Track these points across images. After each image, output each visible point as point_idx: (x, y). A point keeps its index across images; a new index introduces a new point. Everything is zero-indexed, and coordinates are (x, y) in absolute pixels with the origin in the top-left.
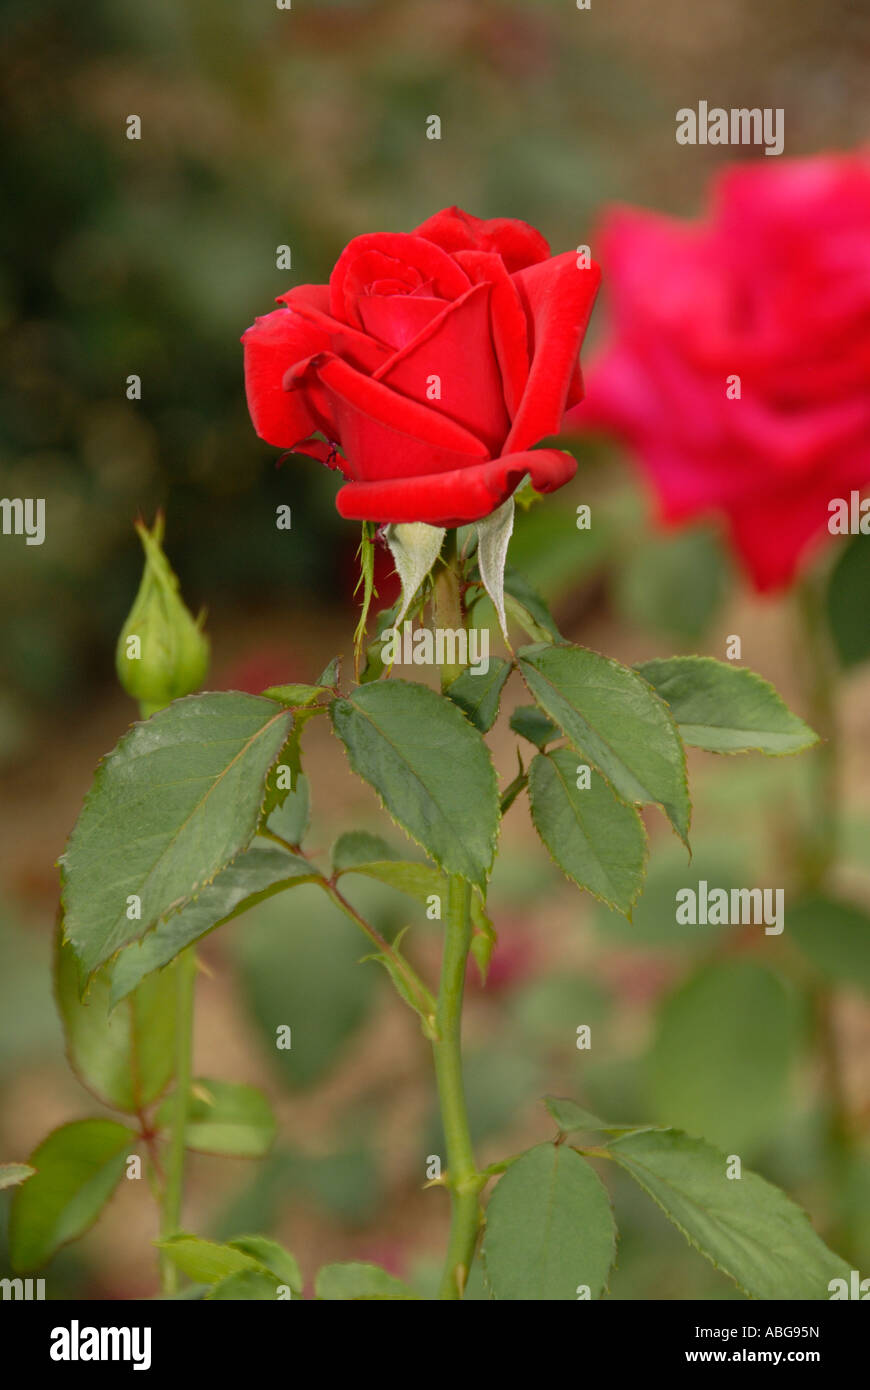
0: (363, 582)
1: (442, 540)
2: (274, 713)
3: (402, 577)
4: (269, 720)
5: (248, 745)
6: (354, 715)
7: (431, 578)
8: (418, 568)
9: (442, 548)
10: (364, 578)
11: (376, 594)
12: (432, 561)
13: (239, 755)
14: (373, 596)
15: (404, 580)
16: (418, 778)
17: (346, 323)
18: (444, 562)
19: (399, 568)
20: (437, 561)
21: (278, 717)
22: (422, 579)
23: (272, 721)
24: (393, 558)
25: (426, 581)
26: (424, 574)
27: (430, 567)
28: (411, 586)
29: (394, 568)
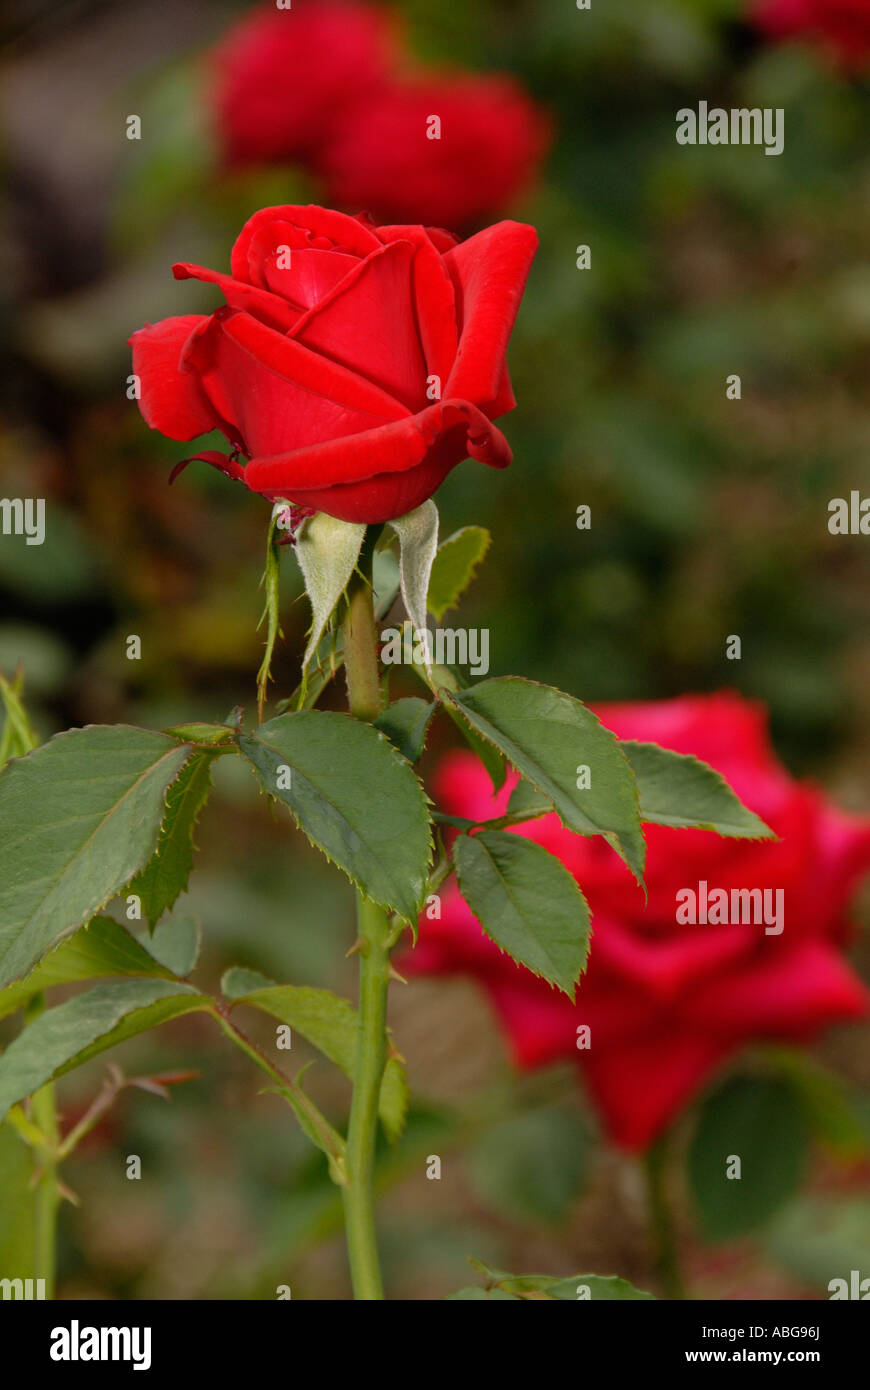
0: (268, 616)
1: (359, 547)
2: (169, 748)
3: (313, 600)
4: (164, 754)
5: (141, 779)
6: (261, 747)
7: (346, 597)
8: (331, 589)
9: (360, 557)
10: (268, 612)
11: (282, 635)
12: (348, 576)
13: (131, 790)
14: (277, 635)
15: (315, 605)
16: (337, 809)
17: (251, 283)
18: (362, 575)
19: (310, 590)
20: (354, 571)
21: (173, 751)
22: (336, 600)
23: (167, 755)
24: (303, 578)
25: (342, 599)
26: (338, 594)
27: (345, 584)
28: (322, 612)
29: (304, 589)
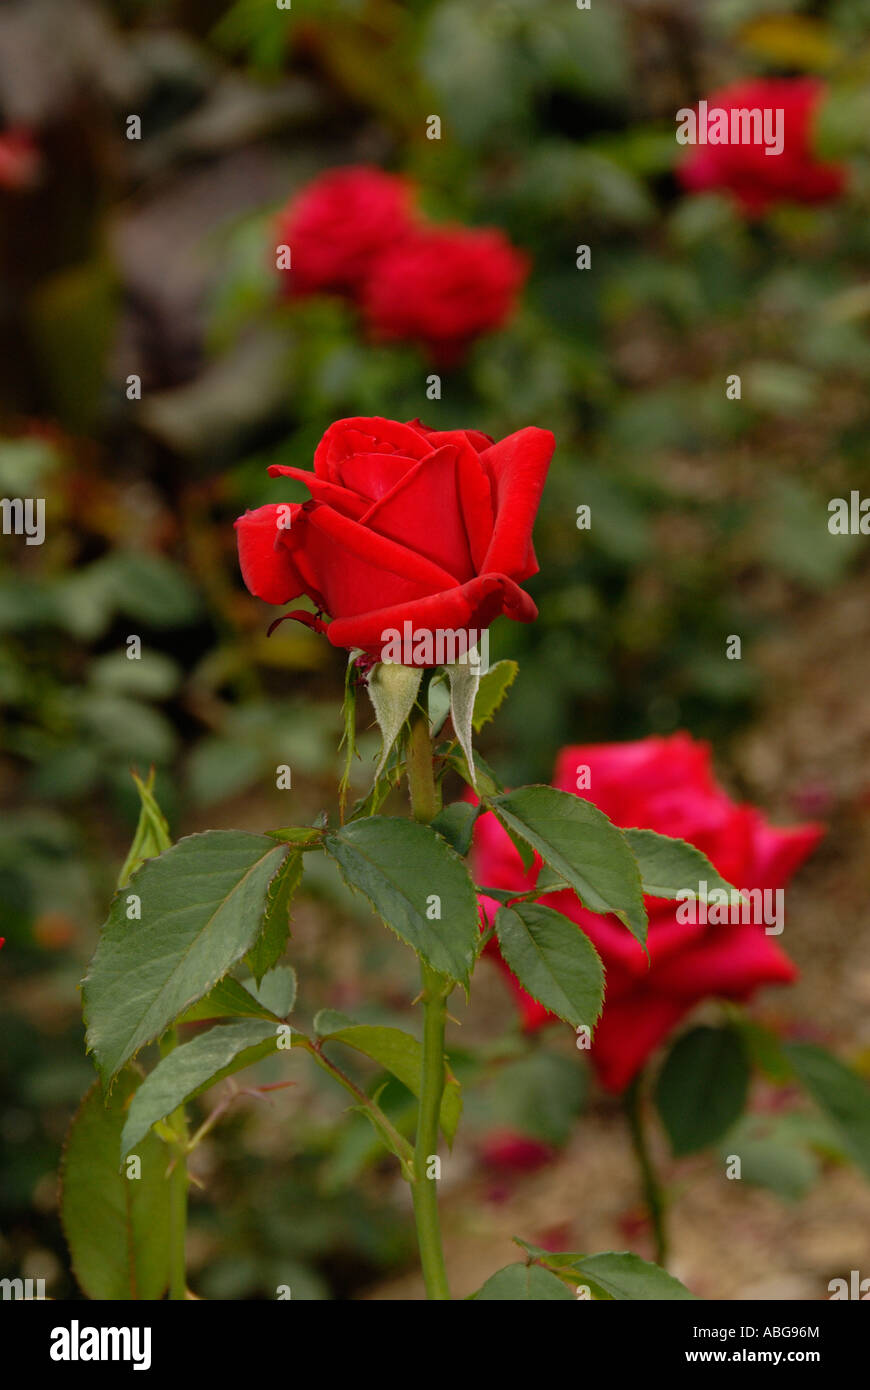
0: (347, 738)
2: (269, 848)
3: (382, 726)
4: (267, 852)
5: (248, 874)
6: (343, 846)
7: (408, 724)
8: (396, 717)
9: (419, 693)
10: (347, 737)
12: (410, 708)
13: (241, 882)
15: (384, 729)
17: (328, 480)
18: (421, 708)
19: (379, 719)
20: (415, 705)
21: (274, 850)
22: (400, 727)
23: (269, 853)
24: (374, 710)
25: (405, 726)
26: (402, 722)
27: (408, 713)
28: (390, 735)
29: (375, 719)
